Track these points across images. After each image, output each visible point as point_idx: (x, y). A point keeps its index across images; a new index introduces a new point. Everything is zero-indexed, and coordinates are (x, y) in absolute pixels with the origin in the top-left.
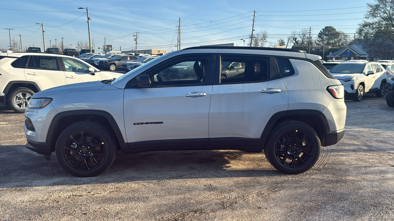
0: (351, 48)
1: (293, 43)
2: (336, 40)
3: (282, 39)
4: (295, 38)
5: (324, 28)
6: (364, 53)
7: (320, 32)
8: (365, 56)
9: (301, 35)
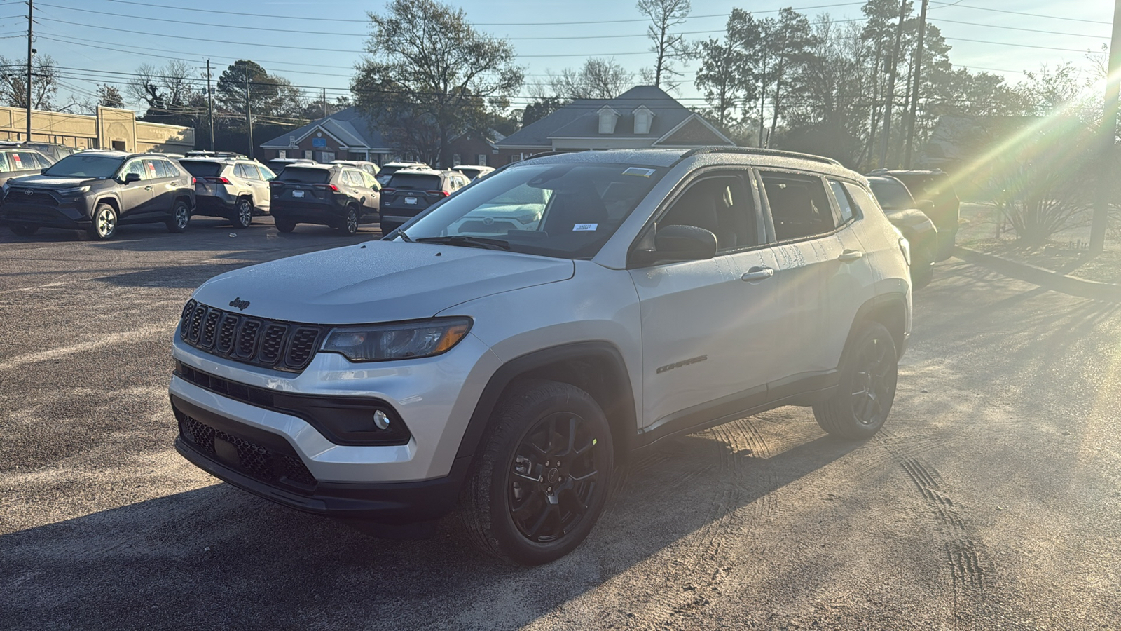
0: (324, 127)
1: (148, 100)
2: (270, 101)
3: (109, 85)
4: (151, 85)
5: (233, 64)
6: (358, 142)
7: (223, 76)
8: (361, 151)
9: (167, 79)
